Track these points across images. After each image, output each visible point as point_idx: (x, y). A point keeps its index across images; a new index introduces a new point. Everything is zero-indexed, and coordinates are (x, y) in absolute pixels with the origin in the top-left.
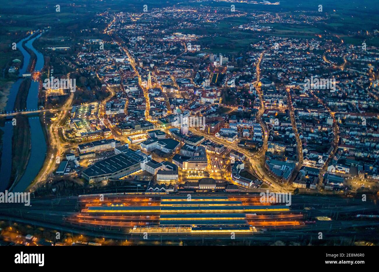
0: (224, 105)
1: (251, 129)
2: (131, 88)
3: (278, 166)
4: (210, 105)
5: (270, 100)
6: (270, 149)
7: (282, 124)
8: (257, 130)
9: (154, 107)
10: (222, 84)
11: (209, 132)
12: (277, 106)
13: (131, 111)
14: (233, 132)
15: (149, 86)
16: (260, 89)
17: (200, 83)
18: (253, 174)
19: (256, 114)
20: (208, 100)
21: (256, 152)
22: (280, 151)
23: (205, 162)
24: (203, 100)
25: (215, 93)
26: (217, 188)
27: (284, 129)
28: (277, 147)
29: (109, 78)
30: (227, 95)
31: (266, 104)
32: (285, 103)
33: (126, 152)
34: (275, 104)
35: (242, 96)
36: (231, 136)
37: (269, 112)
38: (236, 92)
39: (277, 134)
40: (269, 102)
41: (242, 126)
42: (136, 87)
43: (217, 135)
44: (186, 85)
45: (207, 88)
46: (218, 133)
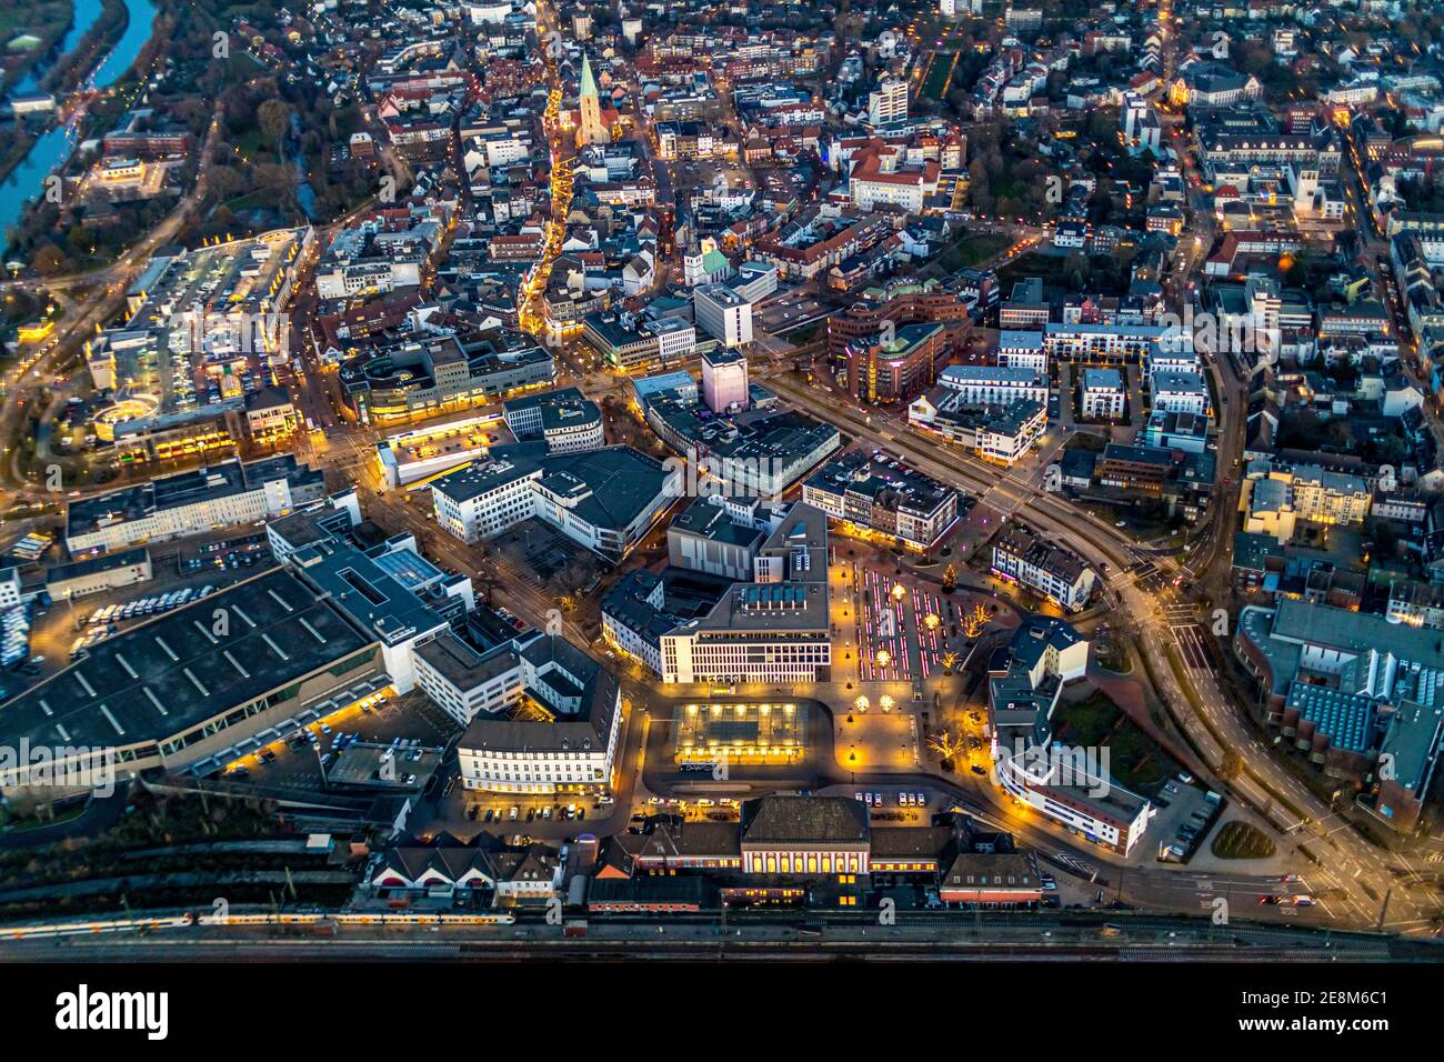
0: (979, 218)
1: (1134, 360)
2: (491, 146)
3: (1331, 654)
4: (898, 220)
5: (1244, 178)
6: (1269, 515)
7: (1330, 325)
8: (1174, 376)
9: (586, 246)
10: (976, 103)
11: (872, 394)
12: (1285, 210)
13: (454, 270)
14: (1022, 389)
15: (590, 131)
16: (1181, 119)
17: (857, 106)
18: (1147, 722)
19: (1160, 267)
20: (890, 193)
21: (1167, 532)
22: (1332, 521)
23: (814, 638)
24: (865, 193)
25: (930, 150)
26: (877, 866)
27: (1345, 360)
28: (1311, 493)
29: (406, 99)
30: (998, 159)
31: (1220, 201)
32: (1334, 193)
33: (319, 559)
34: (1272, 199)
35: (1081, 159)
36: (1003, 418)
37: (1243, 247)
38: (1046, 143)
39: (1302, 391)
40: (1233, 191)
41: (1079, 343)
42: (520, 138)
43: (923, 410)
44: (786, 118)
45: (890, 127)
46: (922, 402)
